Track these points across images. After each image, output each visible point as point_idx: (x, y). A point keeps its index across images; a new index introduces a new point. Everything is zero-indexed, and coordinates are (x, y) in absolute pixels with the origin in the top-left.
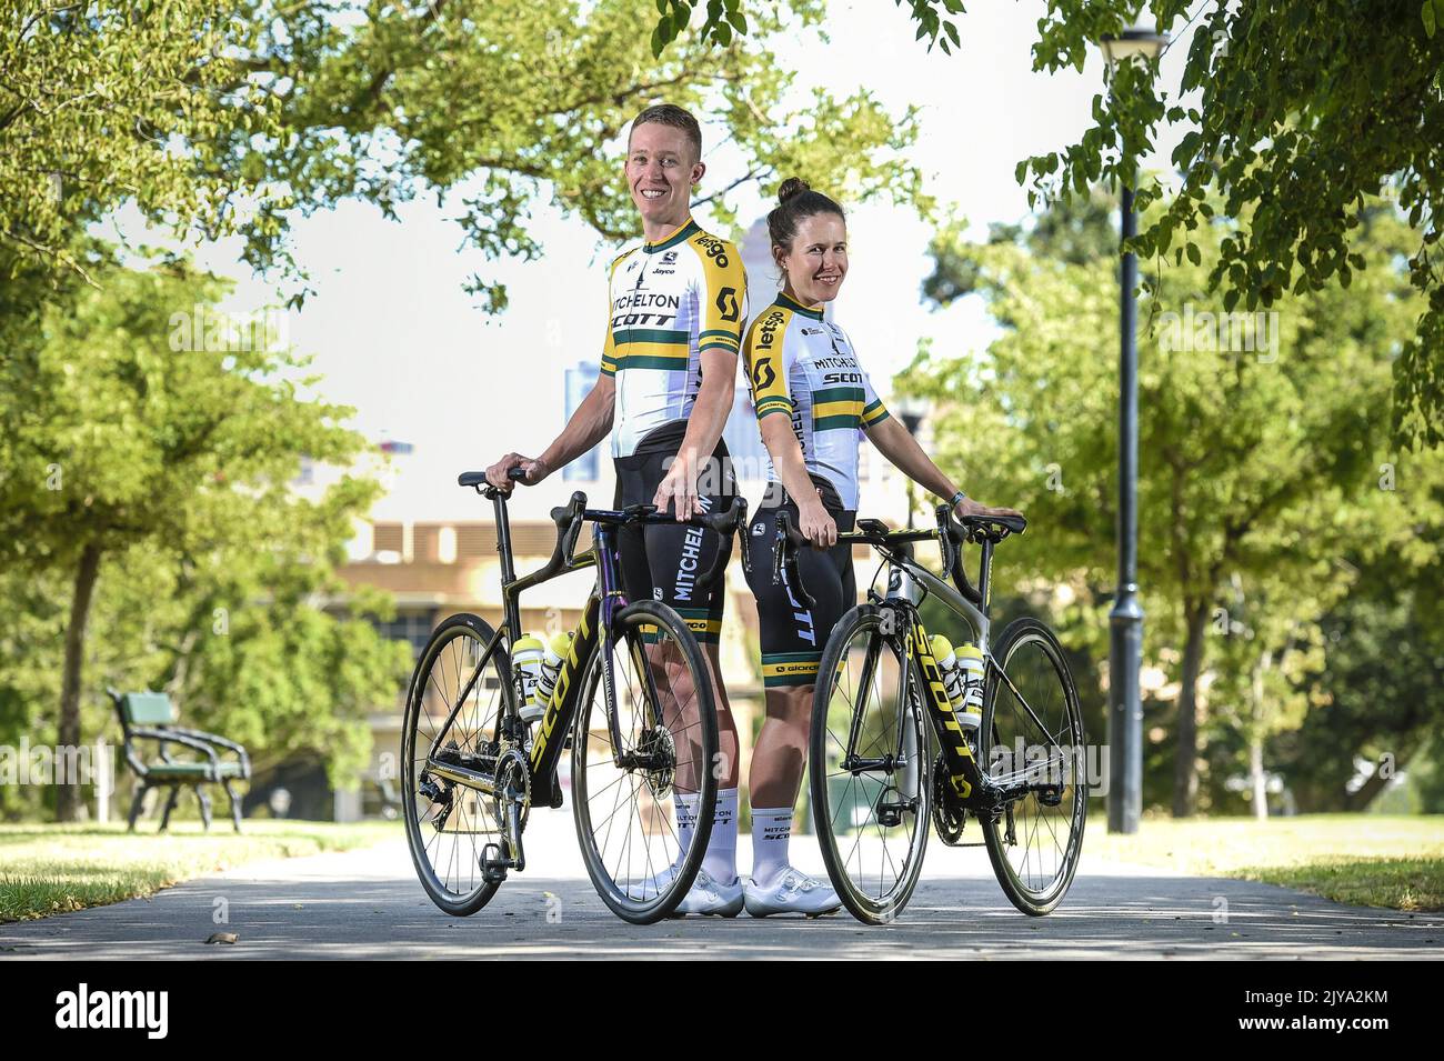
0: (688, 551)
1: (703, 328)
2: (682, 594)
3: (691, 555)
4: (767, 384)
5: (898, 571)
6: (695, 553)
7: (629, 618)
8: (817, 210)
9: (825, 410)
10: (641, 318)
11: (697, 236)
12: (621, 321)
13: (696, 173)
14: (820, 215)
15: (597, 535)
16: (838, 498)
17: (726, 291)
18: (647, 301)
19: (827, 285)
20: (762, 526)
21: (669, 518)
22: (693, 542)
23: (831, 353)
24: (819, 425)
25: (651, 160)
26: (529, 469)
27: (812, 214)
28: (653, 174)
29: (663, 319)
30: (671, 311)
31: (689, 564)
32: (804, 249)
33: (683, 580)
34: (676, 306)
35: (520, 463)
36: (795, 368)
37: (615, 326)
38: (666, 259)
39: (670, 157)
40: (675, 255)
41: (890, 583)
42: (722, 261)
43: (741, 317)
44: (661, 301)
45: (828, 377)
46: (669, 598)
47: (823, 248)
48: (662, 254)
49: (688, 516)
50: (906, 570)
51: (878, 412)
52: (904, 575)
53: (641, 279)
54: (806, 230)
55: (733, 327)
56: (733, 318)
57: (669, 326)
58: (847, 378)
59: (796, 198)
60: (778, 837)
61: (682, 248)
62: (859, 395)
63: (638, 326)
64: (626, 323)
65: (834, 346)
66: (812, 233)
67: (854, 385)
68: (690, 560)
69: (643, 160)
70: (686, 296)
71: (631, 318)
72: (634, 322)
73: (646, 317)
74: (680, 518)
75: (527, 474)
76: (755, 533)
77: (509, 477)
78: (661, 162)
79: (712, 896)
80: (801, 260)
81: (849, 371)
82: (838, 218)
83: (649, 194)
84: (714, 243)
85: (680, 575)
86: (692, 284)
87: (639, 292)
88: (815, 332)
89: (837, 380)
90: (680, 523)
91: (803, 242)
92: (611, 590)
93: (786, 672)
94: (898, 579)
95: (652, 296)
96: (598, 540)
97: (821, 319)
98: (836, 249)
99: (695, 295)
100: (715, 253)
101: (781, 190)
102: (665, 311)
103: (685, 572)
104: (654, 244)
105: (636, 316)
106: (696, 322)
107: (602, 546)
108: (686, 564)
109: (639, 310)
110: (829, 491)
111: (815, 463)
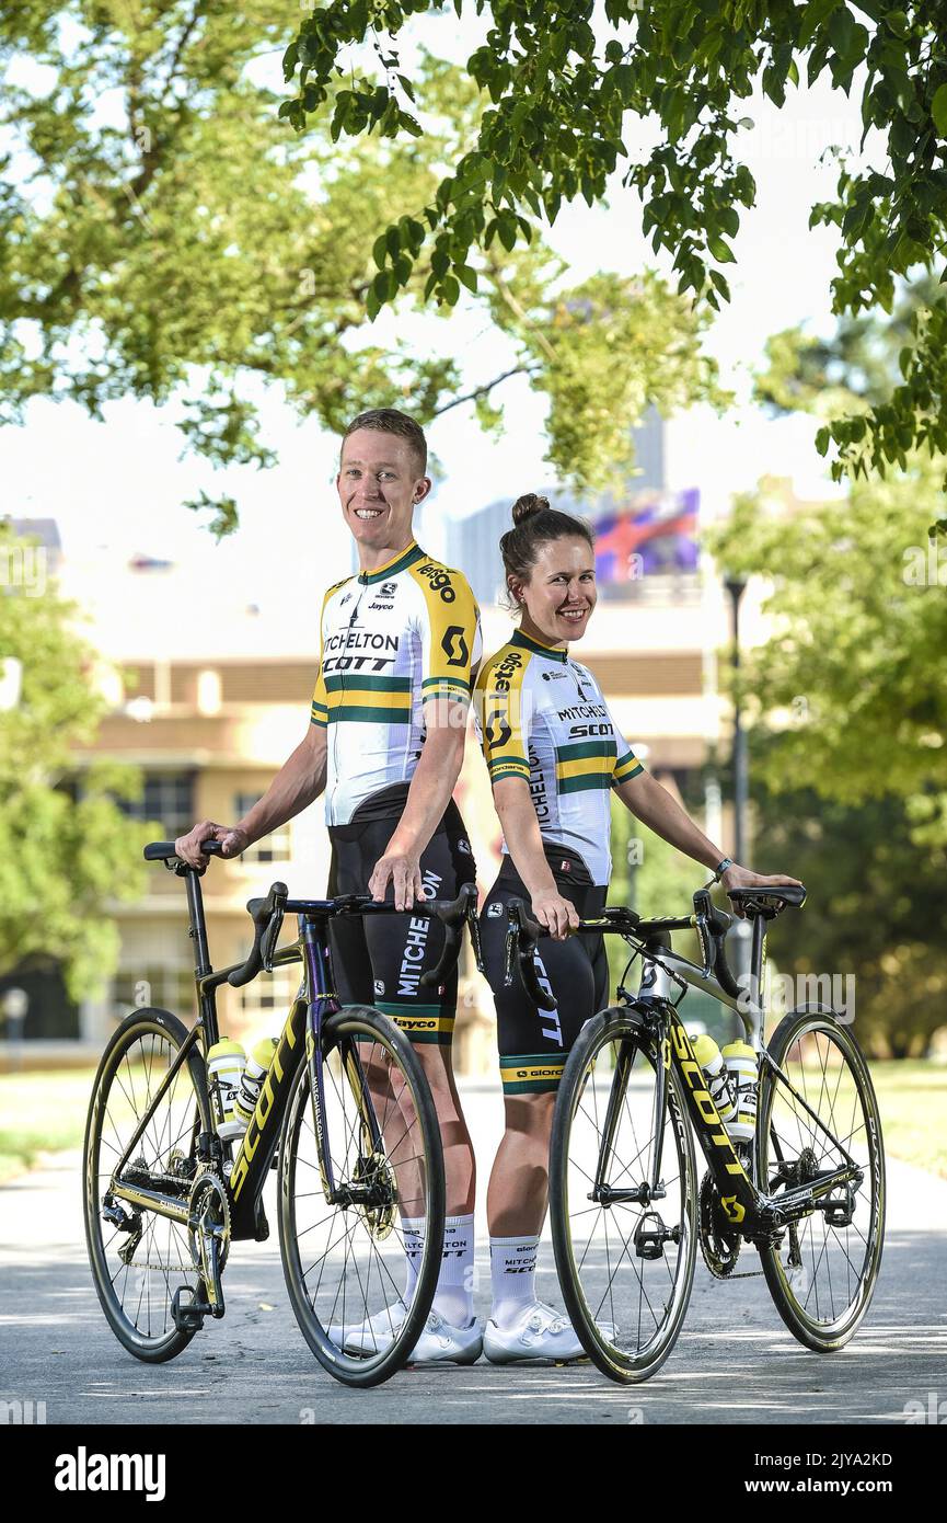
0: (413, 938)
1: (426, 675)
2: (407, 988)
3: (416, 942)
4: (502, 742)
5: (651, 965)
6: (421, 940)
7: (342, 1027)
8: (559, 532)
9: (571, 769)
10: (355, 662)
11: (421, 563)
12: (332, 664)
13: (420, 490)
14: (563, 539)
15: (304, 927)
16: (586, 872)
17: (454, 630)
18: (362, 641)
19: (572, 622)
20: (499, 906)
21: (387, 907)
22: (418, 928)
23: (576, 701)
24: (565, 786)
25: (366, 474)
26: (227, 840)
27: (554, 538)
28: (368, 490)
29: (381, 664)
30: (389, 653)
31: (414, 952)
32: (545, 579)
33: (409, 971)
34: (396, 648)
35: (215, 834)
36: (537, 719)
37: (326, 670)
38: (384, 591)
39: (389, 470)
40: (394, 586)
41: (644, 978)
42: (448, 595)
43: (472, 661)
44: (378, 642)
45: (574, 730)
46: (392, 995)
47: (567, 578)
48: (378, 586)
49: (410, 905)
50: (662, 964)
51: (630, 766)
52: (659, 970)
53: (355, 615)
54: (547, 557)
55: (462, 674)
56: (462, 662)
57: (387, 671)
58: (596, 730)
59: (534, 519)
60: (521, 1270)
61: (403, 579)
62: (608, 749)
63: (351, 671)
64: (338, 667)
65: (580, 692)
66: (554, 559)
67: (604, 738)
68: (415, 948)
69: (357, 474)
70: (406, 636)
71: (344, 662)
72: (347, 666)
73: (361, 660)
74: (399, 907)
75: (224, 848)
76: (491, 914)
77: (202, 851)
78: (378, 476)
79: (444, 1341)
80: (542, 592)
81: (597, 721)
82: (584, 541)
83: (363, 513)
84: (439, 574)
85: (405, 966)
86: (413, 620)
87: (353, 631)
88: (557, 676)
89: (584, 733)
90: (400, 912)
91: (544, 570)
92: (320, 992)
93: (529, 1078)
94: (653, 973)
95: (367, 636)
96: (304, 933)
97: (564, 661)
98: (582, 578)
99: (416, 634)
100: (440, 585)
101: (515, 509)
102: (383, 653)
103: (410, 962)
104: (370, 573)
105: (350, 659)
106: (418, 666)
107: (310, 941)
108: (411, 953)
109: (354, 652)
110: (577, 865)
111: (560, 831)
